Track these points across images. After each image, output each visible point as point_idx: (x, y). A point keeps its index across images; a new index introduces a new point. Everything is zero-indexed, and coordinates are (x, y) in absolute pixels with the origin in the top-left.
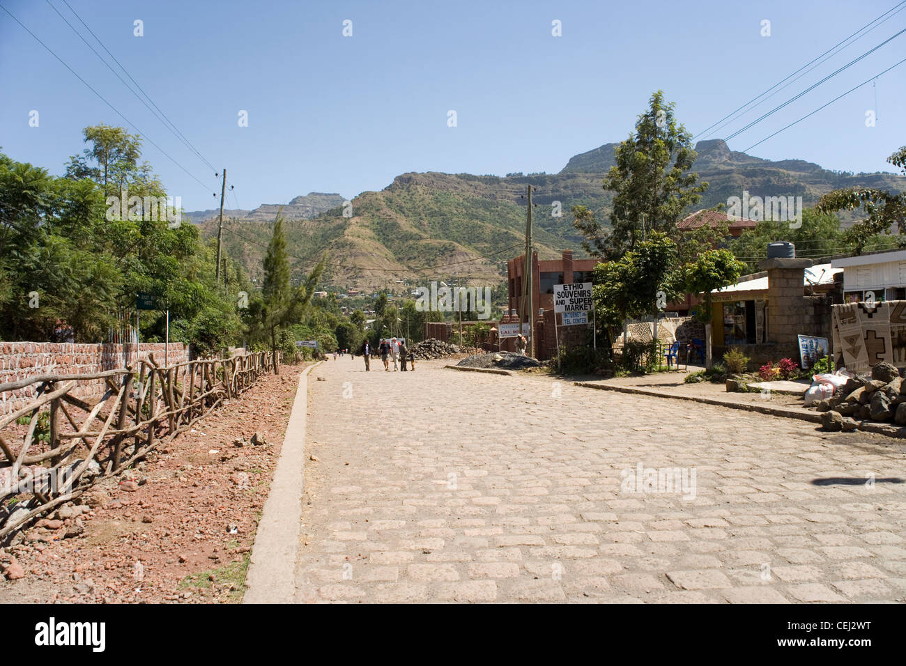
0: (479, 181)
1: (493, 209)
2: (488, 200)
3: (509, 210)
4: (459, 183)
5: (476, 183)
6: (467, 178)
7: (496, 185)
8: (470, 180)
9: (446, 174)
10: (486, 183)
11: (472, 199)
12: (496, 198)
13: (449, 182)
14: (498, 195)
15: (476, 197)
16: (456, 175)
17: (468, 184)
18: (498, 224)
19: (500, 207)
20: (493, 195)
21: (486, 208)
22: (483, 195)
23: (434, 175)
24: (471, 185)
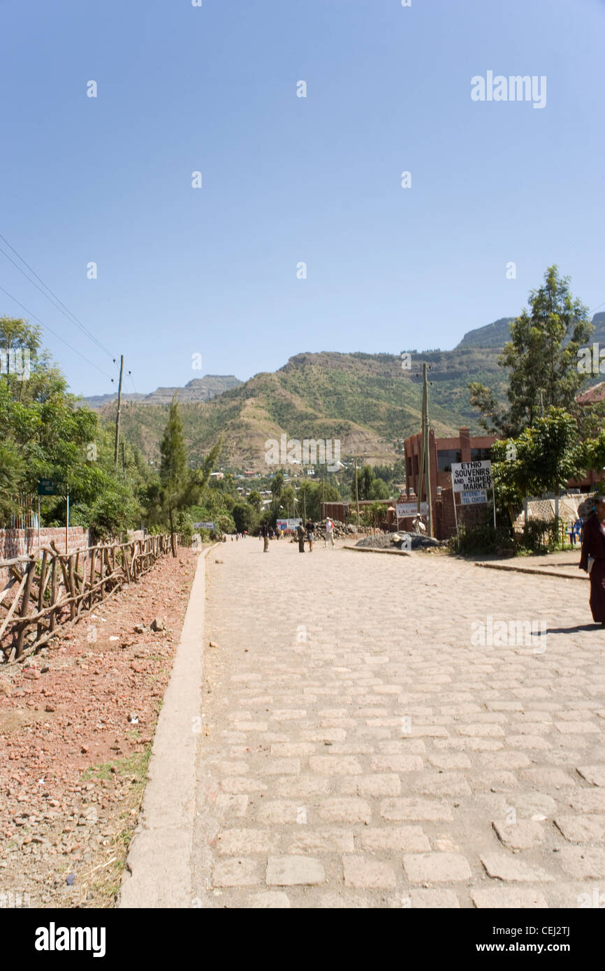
0: (373, 359)
1: (388, 387)
2: (383, 378)
3: (404, 388)
4: (353, 362)
5: (371, 361)
6: (362, 357)
7: (391, 363)
8: (365, 359)
9: (340, 354)
10: (381, 361)
11: (367, 378)
12: (390, 376)
13: (343, 362)
14: (393, 373)
15: (370, 376)
16: (351, 354)
17: (362, 362)
18: (393, 402)
19: (394, 385)
20: (388, 373)
21: (381, 387)
22: (377, 374)
23: (328, 355)
24: (365, 364)
